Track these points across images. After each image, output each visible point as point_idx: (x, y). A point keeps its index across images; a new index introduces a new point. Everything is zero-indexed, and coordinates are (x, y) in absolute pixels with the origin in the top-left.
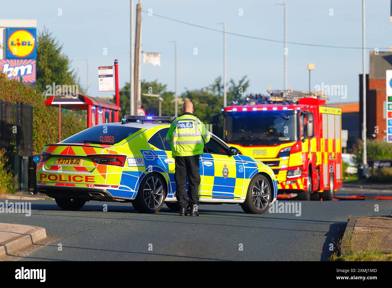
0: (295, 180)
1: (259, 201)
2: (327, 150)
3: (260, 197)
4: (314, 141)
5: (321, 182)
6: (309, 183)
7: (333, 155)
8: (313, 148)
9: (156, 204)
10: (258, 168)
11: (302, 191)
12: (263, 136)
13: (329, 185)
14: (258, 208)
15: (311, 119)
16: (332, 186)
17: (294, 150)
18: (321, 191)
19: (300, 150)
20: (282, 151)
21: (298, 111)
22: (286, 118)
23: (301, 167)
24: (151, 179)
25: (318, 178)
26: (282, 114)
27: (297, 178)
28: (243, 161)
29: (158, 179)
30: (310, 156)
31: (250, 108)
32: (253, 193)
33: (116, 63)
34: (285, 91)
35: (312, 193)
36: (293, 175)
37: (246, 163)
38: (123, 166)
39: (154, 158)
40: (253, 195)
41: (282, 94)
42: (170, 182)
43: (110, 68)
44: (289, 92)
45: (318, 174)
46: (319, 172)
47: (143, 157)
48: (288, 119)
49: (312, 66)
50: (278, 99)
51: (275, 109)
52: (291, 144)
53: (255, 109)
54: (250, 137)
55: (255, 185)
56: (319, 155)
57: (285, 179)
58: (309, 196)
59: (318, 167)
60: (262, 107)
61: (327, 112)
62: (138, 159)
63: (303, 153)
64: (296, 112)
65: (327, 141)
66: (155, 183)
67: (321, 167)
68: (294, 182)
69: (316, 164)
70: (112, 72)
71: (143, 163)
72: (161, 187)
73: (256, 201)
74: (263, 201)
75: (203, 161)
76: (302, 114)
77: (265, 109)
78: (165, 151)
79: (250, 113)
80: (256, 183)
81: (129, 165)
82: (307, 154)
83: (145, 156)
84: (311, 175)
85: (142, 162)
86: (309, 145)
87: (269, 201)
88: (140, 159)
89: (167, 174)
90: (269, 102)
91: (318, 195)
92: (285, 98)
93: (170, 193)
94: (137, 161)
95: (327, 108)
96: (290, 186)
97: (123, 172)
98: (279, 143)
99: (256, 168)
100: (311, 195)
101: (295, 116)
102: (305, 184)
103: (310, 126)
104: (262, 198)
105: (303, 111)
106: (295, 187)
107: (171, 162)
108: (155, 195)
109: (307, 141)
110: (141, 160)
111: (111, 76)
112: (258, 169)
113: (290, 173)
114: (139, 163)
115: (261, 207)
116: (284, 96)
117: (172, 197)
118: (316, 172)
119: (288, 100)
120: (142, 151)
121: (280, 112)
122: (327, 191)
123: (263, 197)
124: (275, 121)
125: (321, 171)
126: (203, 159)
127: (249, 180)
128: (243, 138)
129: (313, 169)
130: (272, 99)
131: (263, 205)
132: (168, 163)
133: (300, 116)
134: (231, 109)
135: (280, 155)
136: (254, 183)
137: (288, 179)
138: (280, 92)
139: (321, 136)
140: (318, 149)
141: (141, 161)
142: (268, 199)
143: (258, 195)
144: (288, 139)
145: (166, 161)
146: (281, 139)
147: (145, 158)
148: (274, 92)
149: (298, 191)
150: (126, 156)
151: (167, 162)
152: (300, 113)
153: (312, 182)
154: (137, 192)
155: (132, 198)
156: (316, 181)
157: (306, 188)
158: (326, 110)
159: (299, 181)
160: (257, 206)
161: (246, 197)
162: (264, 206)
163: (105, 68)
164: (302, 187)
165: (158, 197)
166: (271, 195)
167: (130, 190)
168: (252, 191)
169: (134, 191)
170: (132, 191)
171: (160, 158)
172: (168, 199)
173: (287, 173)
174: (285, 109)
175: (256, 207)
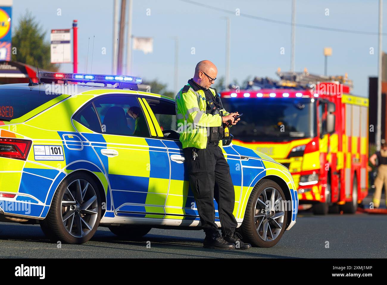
0: (309, 188)
1: (267, 224)
2: (350, 150)
3: (268, 219)
4: (334, 138)
5: (342, 190)
6: (327, 192)
7: (357, 157)
8: (334, 148)
9: (85, 227)
10: (265, 168)
11: (318, 202)
12: (269, 130)
13: (351, 194)
14: (265, 238)
15: (332, 109)
16: (355, 196)
17: (309, 149)
18: (342, 203)
19: (317, 148)
20: (294, 150)
21: (316, 99)
22: (300, 107)
23: (318, 171)
24: (76, 184)
25: (339, 185)
26: (295, 102)
27: (311, 186)
28: (240, 156)
29: (88, 183)
30: (329, 158)
31: (253, 94)
32: (257, 211)
33: (74, 25)
34: (300, 74)
35: (331, 204)
36: (307, 181)
37: (245, 160)
38: (25, 160)
39: (82, 146)
40: (256, 215)
41: (295, 78)
42: (111, 190)
43: (67, 31)
44: (304, 75)
45: (338, 181)
46: (340, 177)
47: (62, 144)
48: (302, 109)
49: (329, 51)
50: (290, 84)
51: (286, 95)
52: (306, 141)
53: (260, 95)
54: (253, 131)
55: (260, 198)
56: (340, 156)
57: (297, 186)
58: (326, 209)
59: (339, 172)
60: (269, 93)
61: (352, 102)
62: (54, 147)
63: (321, 154)
64: (313, 100)
65: (350, 139)
66: (82, 191)
67: (342, 172)
68: (308, 190)
69: (335, 169)
70: (68, 36)
71: (62, 154)
72: (94, 198)
73: (262, 225)
74: (274, 226)
75: (170, 154)
76: (320, 103)
77: (273, 95)
78: (103, 135)
79: (253, 99)
80: (262, 195)
81: (37, 158)
82: (325, 154)
83: (66, 142)
84: (330, 182)
85: (60, 154)
86: (329, 144)
87: (283, 225)
88: (57, 147)
89: (106, 176)
90: (278, 87)
91: (337, 208)
92: (299, 82)
93: (110, 210)
94: (51, 151)
95: (352, 97)
96: (304, 195)
97: (25, 169)
98: (290, 139)
99: (263, 168)
100: (330, 207)
101: (312, 106)
102: (323, 193)
103: (331, 118)
104: (270, 220)
105: (321, 99)
106: (309, 197)
107: (112, 155)
108: (83, 212)
109: (326, 137)
110: (59, 148)
111: (68, 42)
112: (265, 170)
113: (303, 179)
114: (55, 154)
115: (269, 235)
116: (297, 80)
117: (113, 216)
118: (335, 178)
119: (302, 85)
120: (61, 134)
121: (292, 100)
122: (349, 203)
123: (274, 219)
124: (286, 112)
125: (342, 177)
126: (169, 150)
127: (249, 189)
128: (244, 132)
129: (333, 174)
130: (283, 83)
131: (272, 233)
132: (107, 156)
133: (318, 105)
134: (229, 94)
135: (292, 154)
136: (258, 194)
137: (300, 187)
138: (292, 75)
139: (344, 132)
140: (340, 148)
141: (58, 150)
142: (282, 221)
143: (264, 216)
144: (302, 135)
145: (103, 152)
146: (293, 134)
147: (66, 145)
148: (285, 75)
149: (314, 202)
150: (30, 142)
151: (106, 154)
152: (317, 103)
153: (331, 191)
154: (50, 206)
155: (40, 217)
156: (336, 190)
157: (323, 199)
158: (350, 100)
159: (315, 190)
160: (262, 234)
161: (244, 219)
162: (275, 233)
163: (59, 31)
164: (318, 197)
165: (88, 216)
166: (286, 216)
167: (38, 203)
168: (255, 207)
169: (44, 205)
170: (40, 203)
171: (93, 147)
172: (105, 220)
173: (300, 178)
174: (299, 95)
175: (261, 236)
